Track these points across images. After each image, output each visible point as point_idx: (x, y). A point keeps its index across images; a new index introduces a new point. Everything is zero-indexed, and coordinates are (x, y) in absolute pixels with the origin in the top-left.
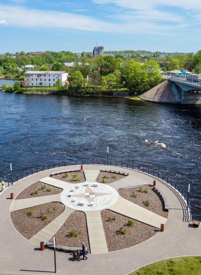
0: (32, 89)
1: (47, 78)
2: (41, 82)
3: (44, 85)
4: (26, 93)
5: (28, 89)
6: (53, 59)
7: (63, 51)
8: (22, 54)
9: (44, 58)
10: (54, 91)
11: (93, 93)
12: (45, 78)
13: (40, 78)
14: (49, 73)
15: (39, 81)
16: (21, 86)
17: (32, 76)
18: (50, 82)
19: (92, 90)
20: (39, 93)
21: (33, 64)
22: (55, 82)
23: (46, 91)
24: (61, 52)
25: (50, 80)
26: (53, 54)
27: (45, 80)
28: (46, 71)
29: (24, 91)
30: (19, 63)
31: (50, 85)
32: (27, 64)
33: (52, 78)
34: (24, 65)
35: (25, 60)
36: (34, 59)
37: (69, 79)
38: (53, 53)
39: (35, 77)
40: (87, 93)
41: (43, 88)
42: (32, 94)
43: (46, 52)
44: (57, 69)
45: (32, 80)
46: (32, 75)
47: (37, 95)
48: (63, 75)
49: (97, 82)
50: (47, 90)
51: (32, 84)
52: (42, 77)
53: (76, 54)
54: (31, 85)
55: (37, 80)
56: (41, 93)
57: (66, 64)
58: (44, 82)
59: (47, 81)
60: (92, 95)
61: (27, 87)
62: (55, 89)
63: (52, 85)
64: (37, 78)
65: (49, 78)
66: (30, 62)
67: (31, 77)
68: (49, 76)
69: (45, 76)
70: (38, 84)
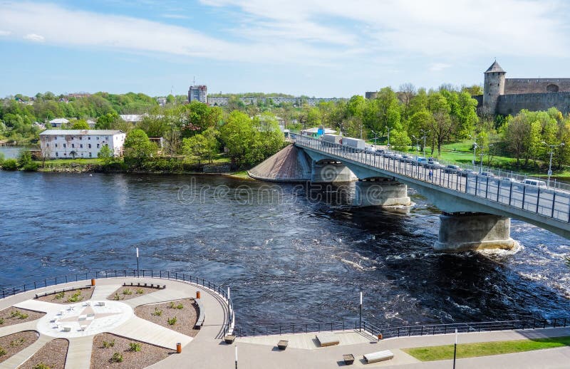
0: (54, 162)
1: (85, 142)
2: (74, 150)
3: (81, 156)
4: (42, 170)
5: (46, 162)
6: (110, 107)
7: (131, 93)
8: (48, 97)
9: (92, 106)
10: (98, 166)
11: (167, 168)
12: (80, 142)
13: (72, 142)
14: (88, 133)
15: (70, 149)
16: (34, 158)
17: (56, 138)
18: (90, 150)
19: (165, 163)
20: (68, 170)
21: (68, 116)
22: (98, 150)
23: (82, 166)
24: (127, 94)
25: (90, 146)
26: (110, 97)
27: (81, 146)
28: (84, 130)
29: (38, 166)
30: (40, 115)
31: (90, 156)
32: (57, 116)
33: (94, 142)
34: (50, 118)
35: (53, 109)
36: (73, 110)
37: (127, 145)
38: (110, 96)
39: (61, 141)
40: (158, 168)
41: (77, 161)
42: (55, 173)
43: (97, 94)
44: (106, 127)
45: (56, 146)
46: (55, 137)
47: (66, 173)
48: (114, 137)
49: (174, 148)
50: (84, 164)
51: (57, 154)
52: (76, 141)
53: (154, 99)
54: (53, 155)
55: (65, 145)
56: (73, 170)
57: (123, 117)
58: (79, 149)
59: (85, 147)
60: (166, 172)
61: (44, 159)
62: (100, 162)
63: (95, 155)
64: (65, 142)
65: (89, 142)
66: (64, 114)
67: (53, 142)
68: (89, 139)
69: (81, 139)
70: (68, 153)
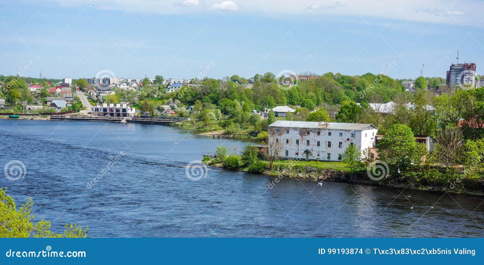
0: (285, 163)
1: (324, 138)
2: (309, 148)
3: (316, 157)
4: (269, 173)
5: (275, 163)
6: (342, 92)
7: (369, 75)
8: (268, 79)
9: (321, 90)
10: (339, 173)
11: (440, 184)
12: (318, 138)
13: (307, 137)
14: (329, 127)
15: (303, 147)
16: (261, 156)
17: (288, 132)
18: (329, 150)
19: (437, 175)
20: (300, 175)
21: (291, 104)
22: (342, 151)
23: (319, 171)
24: (364, 76)
25: (329, 145)
26: (342, 80)
27: (319, 144)
28: (323, 123)
29: (265, 168)
30: (258, 101)
31: (329, 157)
32: (278, 103)
33: (335, 139)
34: (270, 106)
35: (274, 93)
36: (296, 94)
37: (379, 145)
38: (343, 78)
39: (294, 136)
40: (425, 182)
41: (313, 164)
42: (286, 178)
43: (327, 75)
44: (351, 119)
45: (287, 141)
46: (287, 130)
48: (363, 133)
49: (452, 154)
50: (321, 169)
51: (287, 152)
52: (312, 137)
53: (400, 82)
54: (283, 154)
55: (298, 142)
56: (307, 176)
57: (373, 106)
58: (316, 148)
59: (323, 146)
60: (436, 189)
61: (273, 159)
62: (343, 167)
63: (335, 157)
64: (299, 137)
65: (329, 139)
66: (286, 100)
67: (285, 136)
68: (330, 134)
69: (319, 133)
70: (301, 152)
